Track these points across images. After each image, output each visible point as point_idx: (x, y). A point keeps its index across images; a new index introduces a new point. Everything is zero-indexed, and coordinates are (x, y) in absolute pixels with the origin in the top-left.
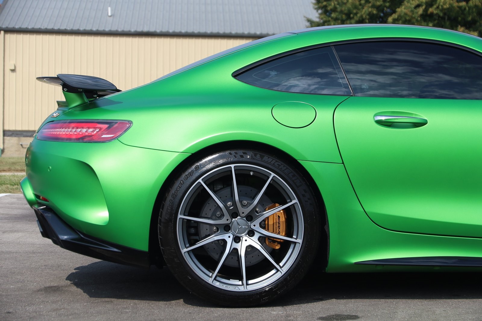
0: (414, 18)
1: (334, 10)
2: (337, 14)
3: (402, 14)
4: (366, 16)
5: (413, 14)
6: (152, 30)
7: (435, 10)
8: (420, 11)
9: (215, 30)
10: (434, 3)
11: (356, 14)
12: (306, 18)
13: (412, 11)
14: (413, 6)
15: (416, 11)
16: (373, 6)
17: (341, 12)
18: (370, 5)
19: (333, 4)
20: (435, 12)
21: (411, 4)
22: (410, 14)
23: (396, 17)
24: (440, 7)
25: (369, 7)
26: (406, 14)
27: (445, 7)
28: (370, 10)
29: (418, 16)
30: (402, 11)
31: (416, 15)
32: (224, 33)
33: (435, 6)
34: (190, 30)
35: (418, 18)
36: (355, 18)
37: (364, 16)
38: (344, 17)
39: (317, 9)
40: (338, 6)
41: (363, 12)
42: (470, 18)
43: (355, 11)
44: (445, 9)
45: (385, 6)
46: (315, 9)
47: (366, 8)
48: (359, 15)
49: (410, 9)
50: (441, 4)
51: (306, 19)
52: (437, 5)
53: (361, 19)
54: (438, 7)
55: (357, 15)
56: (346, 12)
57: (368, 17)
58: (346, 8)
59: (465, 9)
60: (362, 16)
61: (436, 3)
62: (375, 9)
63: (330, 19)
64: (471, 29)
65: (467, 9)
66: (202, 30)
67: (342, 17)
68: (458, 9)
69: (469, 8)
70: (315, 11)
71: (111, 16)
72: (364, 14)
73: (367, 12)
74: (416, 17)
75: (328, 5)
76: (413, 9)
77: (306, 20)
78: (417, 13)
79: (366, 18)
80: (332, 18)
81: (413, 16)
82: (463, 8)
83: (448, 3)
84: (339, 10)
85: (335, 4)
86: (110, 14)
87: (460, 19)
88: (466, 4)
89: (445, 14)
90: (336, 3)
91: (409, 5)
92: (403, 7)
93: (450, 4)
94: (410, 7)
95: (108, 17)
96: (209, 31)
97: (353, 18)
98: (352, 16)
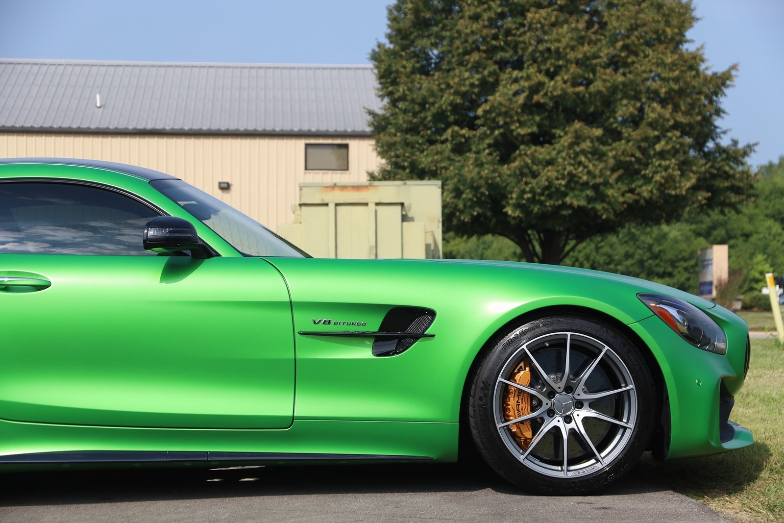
0: (513, 109)
1: (403, 98)
2: (407, 103)
3: (496, 104)
4: (446, 107)
5: (511, 104)
6: (159, 126)
7: (542, 99)
8: (521, 99)
9: (251, 127)
10: (540, 88)
11: (433, 104)
12: (367, 109)
13: (510, 100)
14: (511, 93)
15: (515, 99)
16: (457, 93)
17: (413, 101)
18: (452, 91)
19: (401, 90)
20: (542, 101)
21: (508, 90)
22: (507, 104)
23: (488, 108)
24: (549, 94)
25: (450, 94)
26: (500, 104)
27: (555, 93)
28: (452, 98)
29: (518, 107)
30: (495, 100)
31: (515, 106)
32: (264, 130)
33: (542, 93)
34: (215, 126)
35: (517, 109)
36: (432, 108)
37: (444, 108)
38: (417, 108)
39: (382, 97)
40: (407, 93)
41: (442, 102)
42: (592, 109)
43: (431, 100)
44: (556, 97)
45: (474, 93)
46: (380, 96)
47: (446, 96)
48: (436, 106)
49: (507, 97)
50: (550, 89)
51: (366, 111)
52: (545, 90)
53: (440, 111)
54: (546, 94)
55: (434, 106)
56: (419, 101)
57: (449, 108)
58: (420, 96)
59: (584, 96)
60: (441, 107)
61: (543, 89)
62: (459, 97)
63: (397, 110)
64: (595, 125)
65: (587, 95)
66: (233, 127)
67: (414, 108)
68: (574, 96)
69: (590, 94)
70: (379, 99)
71: (100, 107)
72: (444, 103)
73: (449, 101)
74: (515, 109)
75: (394, 91)
76: (511, 97)
77: (367, 113)
78: (516, 102)
79: (446, 110)
80: (400, 109)
81: (512, 106)
82: (581, 95)
83: (559, 88)
84: (409, 98)
85: (404, 91)
86: (98, 105)
87: (578, 110)
88: (585, 90)
89: (557, 104)
90: (405, 88)
91: (506, 90)
92: (498, 94)
93: (562, 89)
94: (506, 94)
95: (96, 108)
96: (241, 128)
97: (429, 109)
98: (427, 106)
